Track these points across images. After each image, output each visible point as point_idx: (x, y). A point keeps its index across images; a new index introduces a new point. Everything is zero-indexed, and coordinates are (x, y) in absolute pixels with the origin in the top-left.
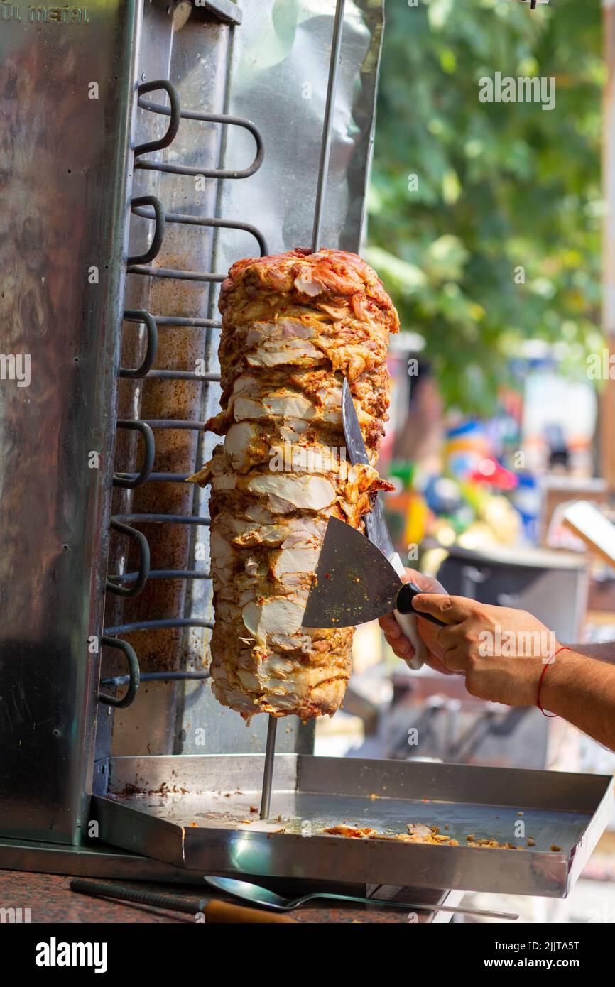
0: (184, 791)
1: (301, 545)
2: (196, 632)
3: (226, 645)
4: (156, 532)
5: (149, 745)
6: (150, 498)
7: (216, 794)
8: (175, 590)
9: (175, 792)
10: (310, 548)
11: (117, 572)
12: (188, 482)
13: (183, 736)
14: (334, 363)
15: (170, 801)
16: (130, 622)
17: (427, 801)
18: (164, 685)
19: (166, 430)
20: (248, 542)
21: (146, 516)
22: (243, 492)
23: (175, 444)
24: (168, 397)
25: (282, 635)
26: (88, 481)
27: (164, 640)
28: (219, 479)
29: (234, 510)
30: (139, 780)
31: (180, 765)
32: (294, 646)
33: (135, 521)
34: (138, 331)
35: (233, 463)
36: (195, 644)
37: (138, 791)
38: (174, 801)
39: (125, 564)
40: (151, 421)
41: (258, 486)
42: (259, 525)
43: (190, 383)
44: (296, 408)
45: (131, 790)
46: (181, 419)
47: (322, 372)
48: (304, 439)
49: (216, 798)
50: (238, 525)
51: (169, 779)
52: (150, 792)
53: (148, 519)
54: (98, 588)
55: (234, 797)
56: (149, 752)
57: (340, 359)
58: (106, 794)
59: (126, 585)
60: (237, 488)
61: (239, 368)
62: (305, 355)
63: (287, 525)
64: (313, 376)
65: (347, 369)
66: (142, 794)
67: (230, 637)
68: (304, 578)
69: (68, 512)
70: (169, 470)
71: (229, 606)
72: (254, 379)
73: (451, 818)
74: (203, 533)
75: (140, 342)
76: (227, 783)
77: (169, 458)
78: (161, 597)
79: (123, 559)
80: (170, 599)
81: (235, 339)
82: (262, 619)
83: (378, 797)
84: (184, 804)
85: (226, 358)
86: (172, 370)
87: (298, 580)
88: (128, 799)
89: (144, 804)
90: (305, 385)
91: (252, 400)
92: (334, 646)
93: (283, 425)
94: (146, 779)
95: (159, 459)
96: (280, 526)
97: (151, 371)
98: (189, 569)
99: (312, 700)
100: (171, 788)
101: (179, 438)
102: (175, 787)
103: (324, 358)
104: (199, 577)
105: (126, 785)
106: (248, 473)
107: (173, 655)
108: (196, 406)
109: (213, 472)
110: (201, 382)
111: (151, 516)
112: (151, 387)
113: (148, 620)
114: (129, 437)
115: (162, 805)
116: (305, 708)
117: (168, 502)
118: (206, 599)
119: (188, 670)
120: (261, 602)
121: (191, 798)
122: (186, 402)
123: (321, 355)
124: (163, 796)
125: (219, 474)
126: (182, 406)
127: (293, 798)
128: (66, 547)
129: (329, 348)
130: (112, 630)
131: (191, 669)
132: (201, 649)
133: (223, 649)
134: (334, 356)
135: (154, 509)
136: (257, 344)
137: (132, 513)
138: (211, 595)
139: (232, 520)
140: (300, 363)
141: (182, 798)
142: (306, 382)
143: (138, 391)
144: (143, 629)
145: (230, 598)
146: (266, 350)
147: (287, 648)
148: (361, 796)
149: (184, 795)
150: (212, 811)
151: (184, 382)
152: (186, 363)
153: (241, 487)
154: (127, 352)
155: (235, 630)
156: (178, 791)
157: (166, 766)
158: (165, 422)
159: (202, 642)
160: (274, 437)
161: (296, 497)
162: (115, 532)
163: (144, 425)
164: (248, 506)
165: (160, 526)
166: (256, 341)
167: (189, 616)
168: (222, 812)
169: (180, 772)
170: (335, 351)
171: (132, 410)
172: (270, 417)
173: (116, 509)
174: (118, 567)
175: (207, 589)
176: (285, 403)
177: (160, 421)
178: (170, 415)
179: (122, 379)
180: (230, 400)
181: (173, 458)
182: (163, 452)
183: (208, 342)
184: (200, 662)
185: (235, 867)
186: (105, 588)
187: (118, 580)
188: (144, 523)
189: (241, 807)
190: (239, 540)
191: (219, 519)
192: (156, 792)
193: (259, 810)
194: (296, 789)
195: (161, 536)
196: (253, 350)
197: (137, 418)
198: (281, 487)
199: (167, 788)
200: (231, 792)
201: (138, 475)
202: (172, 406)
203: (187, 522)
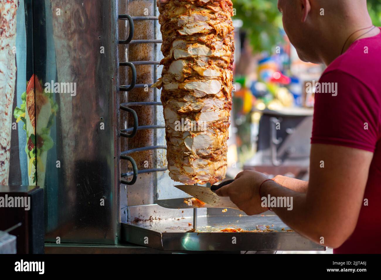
0: (160, 219)
1: (209, 110)
2: (159, 151)
3: (176, 156)
4: (139, 109)
5: (143, 200)
6: (135, 95)
7: (173, 219)
8: (149, 133)
9: (156, 220)
10: (212, 111)
11: (124, 128)
12: (152, 87)
13: (157, 196)
14: (217, 31)
15: (154, 224)
16: (131, 149)
17: (263, 216)
18: (148, 175)
19: (140, 66)
20: (186, 111)
21: (135, 103)
22: (182, 90)
23: (144, 71)
24: (140, 51)
25: (203, 149)
26: (109, 89)
27: (146, 156)
28: (167, 85)
29: (178, 98)
30: (140, 216)
31: (157, 208)
32: (208, 153)
33: (130, 106)
34: (125, 24)
35: (176, 78)
36: (159, 157)
37: (140, 220)
38: (156, 224)
39: (127, 124)
40: (133, 62)
41: (188, 86)
42: (190, 103)
43: (149, 45)
44: (203, 51)
45: (137, 220)
46: (146, 60)
47: (212, 35)
48: (207, 64)
49: (174, 221)
50: (179, 104)
51: (153, 214)
52: (145, 221)
53: (136, 104)
54: (117, 135)
55: (181, 220)
56: (144, 204)
57: (219, 29)
58: (127, 223)
59: (129, 133)
60: (179, 88)
61: (173, 36)
62: (205, 28)
63: (203, 102)
64: (209, 37)
65: (222, 33)
66: (142, 222)
67: (178, 152)
68: (211, 124)
69: (101, 104)
70: (143, 83)
71: (177, 139)
72: (183, 41)
73: (274, 222)
74: (160, 109)
75: (126, 28)
76: (178, 214)
77: (142, 77)
78: (143, 137)
79: (126, 122)
80: (147, 138)
81: (170, 24)
82: (194, 143)
83: (242, 216)
84: (160, 224)
85: (166, 32)
86: (141, 39)
87: (208, 125)
88: (136, 224)
89: (143, 226)
90: (206, 41)
91: (182, 50)
92: (223, 152)
93: (198, 59)
94: (143, 215)
95: (138, 78)
96: (200, 103)
97: (132, 40)
98: (154, 124)
99: (216, 175)
100: (154, 218)
101: (146, 69)
102: (156, 217)
103: (212, 29)
104: (159, 127)
105: (135, 218)
106: (183, 81)
107: (150, 162)
108: (151, 54)
109: (164, 82)
110: (153, 44)
111: (137, 103)
112: (132, 47)
113: (139, 147)
114: (124, 70)
115: (151, 225)
116: (213, 179)
117: (143, 96)
118: (163, 137)
119: (158, 168)
120: (193, 136)
121: (163, 222)
122: (147, 53)
123: (211, 28)
124: (151, 222)
125: (168, 83)
126: (146, 55)
127: (206, 219)
128: (102, 118)
129: (214, 25)
130: (124, 153)
131: (158, 167)
132: (162, 158)
133: (175, 158)
134: (217, 28)
135: (138, 100)
136: (183, 25)
137: (128, 102)
138: (165, 135)
139: (177, 102)
140: (203, 32)
141: (159, 222)
142: (206, 40)
143: (127, 50)
144: (137, 152)
145: (178, 136)
146: (187, 28)
147: (205, 154)
148: (235, 216)
149: (160, 221)
150: (172, 226)
151: (146, 44)
152: (146, 36)
153: (181, 87)
154: (121, 33)
155: (181, 149)
156: (157, 219)
157: (151, 209)
158: (139, 62)
159: (162, 156)
160: (194, 65)
161: (206, 89)
162: (122, 111)
163: (131, 64)
164: (184, 96)
165: (141, 107)
166: (182, 24)
167: (156, 145)
168: (177, 226)
169: (157, 211)
170: (217, 26)
171: (125, 58)
172: (192, 56)
173: (122, 101)
174: (124, 126)
175: (163, 132)
176: (198, 50)
177: (137, 62)
178: (141, 59)
179: (120, 45)
180: (171, 51)
181: (144, 77)
182: (140, 75)
183: (155, 26)
184: (162, 164)
185: (184, 248)
186: (120, 135)
187: (125, 131)
188: (134, 106)
189: (185, 224)
190: (181, 110)
191: (169, 102)
192: (148, 220)
193: (193, 225)
194: (207, 215)
195: (142, 111)
196: (181, 28)
197: (127, 61)
198: (199, 86)
199: (152, 218)
200: (180, 218)
201: (130, 86)
202: (142, 55)
203: (152, 104)
